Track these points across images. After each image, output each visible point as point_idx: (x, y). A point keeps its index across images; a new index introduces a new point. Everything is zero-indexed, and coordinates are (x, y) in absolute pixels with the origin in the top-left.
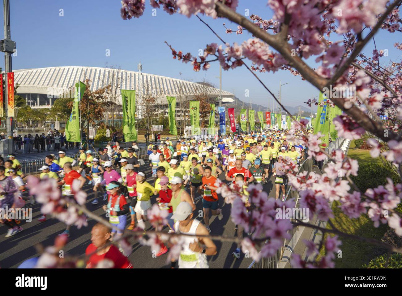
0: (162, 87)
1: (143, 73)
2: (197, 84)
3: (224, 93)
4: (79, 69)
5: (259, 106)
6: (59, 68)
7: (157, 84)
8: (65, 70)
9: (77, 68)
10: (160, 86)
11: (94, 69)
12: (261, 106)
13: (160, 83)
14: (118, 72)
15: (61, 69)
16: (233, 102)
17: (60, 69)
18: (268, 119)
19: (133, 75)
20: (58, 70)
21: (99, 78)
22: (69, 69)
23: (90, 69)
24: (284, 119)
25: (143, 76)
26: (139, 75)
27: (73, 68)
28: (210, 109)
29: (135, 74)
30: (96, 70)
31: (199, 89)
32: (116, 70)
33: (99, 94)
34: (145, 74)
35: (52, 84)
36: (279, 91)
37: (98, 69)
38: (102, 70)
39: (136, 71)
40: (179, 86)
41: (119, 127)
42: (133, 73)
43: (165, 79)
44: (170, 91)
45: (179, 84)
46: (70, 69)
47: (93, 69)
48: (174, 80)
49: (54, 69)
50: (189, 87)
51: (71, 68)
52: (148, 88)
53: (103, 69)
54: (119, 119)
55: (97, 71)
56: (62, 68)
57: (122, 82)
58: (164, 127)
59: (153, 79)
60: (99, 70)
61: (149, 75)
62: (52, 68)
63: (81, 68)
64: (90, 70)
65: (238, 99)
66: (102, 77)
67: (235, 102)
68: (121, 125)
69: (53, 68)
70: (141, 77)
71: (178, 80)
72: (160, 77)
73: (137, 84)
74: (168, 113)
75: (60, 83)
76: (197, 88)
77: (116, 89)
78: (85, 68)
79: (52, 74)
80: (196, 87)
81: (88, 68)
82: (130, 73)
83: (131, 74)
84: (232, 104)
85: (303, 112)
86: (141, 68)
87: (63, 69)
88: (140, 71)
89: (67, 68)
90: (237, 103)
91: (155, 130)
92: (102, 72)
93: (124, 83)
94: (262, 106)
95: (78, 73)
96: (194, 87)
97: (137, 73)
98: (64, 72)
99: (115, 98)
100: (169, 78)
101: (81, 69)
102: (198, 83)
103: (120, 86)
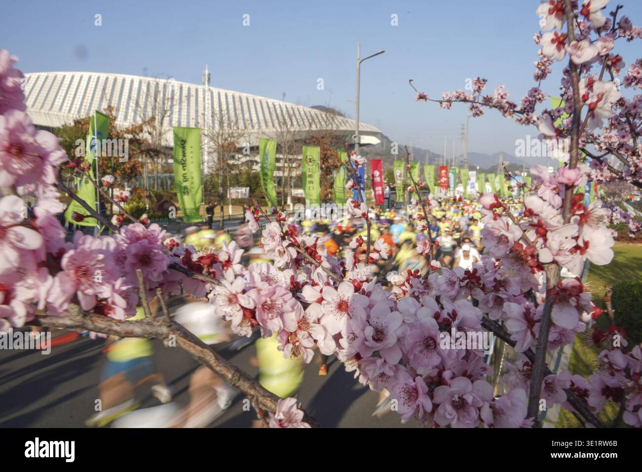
0: (247, 116)
1: (211, 88)
2: (314, 111)
3: (364, 127)
4: (93, 77)
5: (425, 152)
6: (54, 76)
7: (239, 112)
8: (66, 79)
9: (88, 76)
10: (243, 115)
11: (120, 77)
12: (429, 152)
13: (244, 109)
14: (165, 86)
15: (58, 76)
16: (378, 144)
17: (56, 77)
18: (444, 179)
19: (193, 92)
20: (53, 78)
21: (129, 97)
22: (73, 77)
23: (113, 77)
24: (473, 179)
25: (212, 93)
26: (204, 91)
27: (80, 76)
28: (338, 161)
29: (197, 90)
30: (124, 81)
31: (316, 121)
32: (162, 82)
33: (132, 134)
34: (215, 91)
35: (41, 104)
36: (463, 125)
37: (129, 78)
38: (135, 80)
39: (200, 84)
40: (280, 115)
41: (167, 188)
42: (193, 87)
43: (254, 100)
44: (263, 124)
45: (279, 111)
46: (75, 78)
47: (118, 78)
48: (270, 101)
49: (44, 77)
50: (298, 117)
51: (78, 75)
52: (222, 119)
53: (137, 79)
54: (168, 175)
55: (126, 82)
56: (60, 74)
57: (172, 106)
58: (251, 191)
59: (230, 100)
60: (130, 80)
61: (223, 92)
62: (40, 74)
63: (95, 75)
64: (113, 80)
65: (386, 138)
66: (134, 95)
67: (382, 144)
68: (171, 186)
69: (43, 75)
70: (208, 95)
71: (277, 102)
72: (244, 95)
73: (201, 111)
74: (257, 163)
75: (56, 103)
76: (313, 120)
77: (162, 119)
78: (103, 76)
79: (40, 86)
80: (312, 116)
81: (110, 77)
82: (187, 86)
83: (189, 89)
84: (377, 147)
85: (507, 163)
86: (209, 79)
87: (62, 76)
88: (207, 85)
89: (69, 75)
90: (385, 145)
91: (234, 197)
92: (136, 86)
93: (176, 109)
94: (432, 151)
95: (90, 86)
96: (307, 117)
97: (200, 88)
98: (65, 82)
99: (160, 134)
100: (260, 97)
101: (96, 78)
102: (314, 107)
103: (168, 113)
